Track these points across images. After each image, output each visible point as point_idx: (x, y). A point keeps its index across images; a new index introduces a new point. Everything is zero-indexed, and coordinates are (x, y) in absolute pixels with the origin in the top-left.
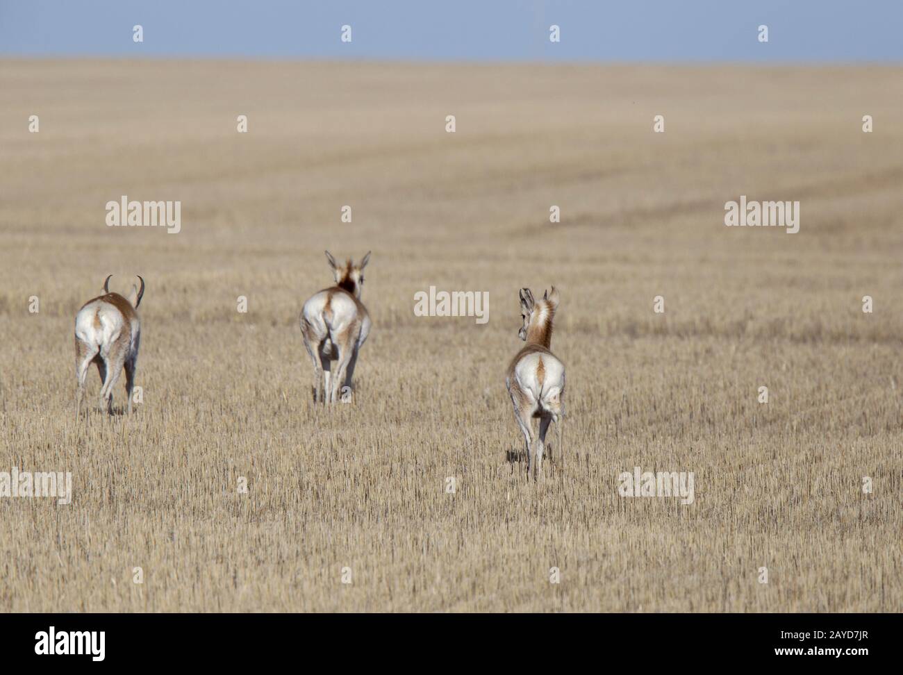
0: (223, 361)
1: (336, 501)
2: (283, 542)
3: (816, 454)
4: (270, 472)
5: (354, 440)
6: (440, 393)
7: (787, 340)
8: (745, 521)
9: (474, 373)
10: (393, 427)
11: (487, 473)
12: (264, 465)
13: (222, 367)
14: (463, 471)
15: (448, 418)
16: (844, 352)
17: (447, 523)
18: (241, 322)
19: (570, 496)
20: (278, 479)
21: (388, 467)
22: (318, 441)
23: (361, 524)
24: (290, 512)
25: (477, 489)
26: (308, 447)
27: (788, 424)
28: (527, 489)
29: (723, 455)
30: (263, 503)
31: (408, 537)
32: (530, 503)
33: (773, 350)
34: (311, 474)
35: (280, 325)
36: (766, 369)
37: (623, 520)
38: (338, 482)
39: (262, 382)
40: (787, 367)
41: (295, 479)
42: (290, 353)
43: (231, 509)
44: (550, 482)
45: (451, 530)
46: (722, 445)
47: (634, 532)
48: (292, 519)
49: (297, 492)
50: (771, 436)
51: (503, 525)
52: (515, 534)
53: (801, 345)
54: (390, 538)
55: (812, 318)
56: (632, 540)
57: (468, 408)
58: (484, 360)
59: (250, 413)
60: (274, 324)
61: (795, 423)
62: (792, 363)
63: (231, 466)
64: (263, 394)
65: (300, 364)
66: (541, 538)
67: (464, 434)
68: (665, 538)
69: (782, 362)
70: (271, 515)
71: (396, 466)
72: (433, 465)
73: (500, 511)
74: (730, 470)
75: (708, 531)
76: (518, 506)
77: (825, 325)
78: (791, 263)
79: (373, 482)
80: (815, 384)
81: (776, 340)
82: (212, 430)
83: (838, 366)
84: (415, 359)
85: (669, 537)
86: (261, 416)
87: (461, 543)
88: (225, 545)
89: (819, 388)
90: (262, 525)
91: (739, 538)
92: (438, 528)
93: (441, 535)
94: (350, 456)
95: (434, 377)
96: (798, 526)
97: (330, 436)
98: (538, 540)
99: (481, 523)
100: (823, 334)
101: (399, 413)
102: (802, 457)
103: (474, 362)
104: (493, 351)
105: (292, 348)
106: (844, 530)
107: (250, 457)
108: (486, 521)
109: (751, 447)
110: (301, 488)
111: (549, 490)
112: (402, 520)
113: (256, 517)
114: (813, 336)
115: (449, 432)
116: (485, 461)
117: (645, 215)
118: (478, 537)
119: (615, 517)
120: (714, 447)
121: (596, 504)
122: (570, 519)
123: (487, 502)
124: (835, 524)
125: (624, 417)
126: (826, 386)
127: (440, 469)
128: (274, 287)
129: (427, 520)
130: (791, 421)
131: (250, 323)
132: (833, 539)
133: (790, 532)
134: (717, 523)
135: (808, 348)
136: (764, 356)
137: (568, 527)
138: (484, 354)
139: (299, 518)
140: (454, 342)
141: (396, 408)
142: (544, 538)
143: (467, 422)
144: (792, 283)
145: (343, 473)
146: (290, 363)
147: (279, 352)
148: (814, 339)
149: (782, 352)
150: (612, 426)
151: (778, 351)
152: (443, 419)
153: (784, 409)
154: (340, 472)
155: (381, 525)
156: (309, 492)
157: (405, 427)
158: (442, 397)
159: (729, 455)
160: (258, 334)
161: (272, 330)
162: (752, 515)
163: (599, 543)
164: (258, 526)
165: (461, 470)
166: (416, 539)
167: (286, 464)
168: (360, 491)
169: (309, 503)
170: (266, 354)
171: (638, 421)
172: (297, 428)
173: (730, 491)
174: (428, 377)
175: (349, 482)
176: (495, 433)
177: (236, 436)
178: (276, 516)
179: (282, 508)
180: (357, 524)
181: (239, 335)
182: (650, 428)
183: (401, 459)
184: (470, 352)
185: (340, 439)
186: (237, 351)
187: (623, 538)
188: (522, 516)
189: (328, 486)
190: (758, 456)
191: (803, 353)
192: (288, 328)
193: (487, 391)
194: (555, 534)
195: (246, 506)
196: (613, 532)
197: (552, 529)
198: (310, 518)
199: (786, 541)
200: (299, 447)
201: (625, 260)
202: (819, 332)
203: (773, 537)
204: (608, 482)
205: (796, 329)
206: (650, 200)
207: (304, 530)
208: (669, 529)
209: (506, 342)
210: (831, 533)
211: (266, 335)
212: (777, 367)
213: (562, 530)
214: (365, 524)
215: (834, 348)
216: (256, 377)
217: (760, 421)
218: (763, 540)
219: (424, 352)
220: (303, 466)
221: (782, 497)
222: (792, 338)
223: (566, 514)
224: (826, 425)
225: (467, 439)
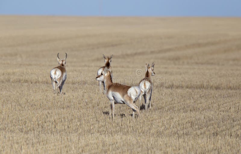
0: (18, 93)
1: (47, 129)
2: (33, 139)
3: (172, 117)
4: (30, 121)
5: (52, 113)
6: (74, 101)
7: (164, 88)
8: (153, 134)
9: (83, 96)
10: (62, 110)
11: (86, 122)
12: (29, 119)
13: (18, 94)
14: (80, 121)
15: (76, 107)
16: (179, 91)
17: (76, 134)
18: (23, 83)
19: (108, 127)
20: (32, 123)
21: (61, 120)
22: (43, 113)
23: (54, 135)
24: (35, 131)
25: (83, 126)
26: (40, 115)
27: (165, 109)
28: (96, 126)
29: (147, 117)
30: (28, 129)
31: (66, 138)
32: (97, 129)
33: (161, 90)
34: (41, 122)
35: (33, 83)
36: (159, 95)
37: (121, 134)
38: (48, 124)
39: (28, 98)
40: (164, 95)
41: (37, 123)
42: (36, 90)
43: (20, 131)
44: (103, 124)
45: (77, 136)
46: (147, 114)
47: (124, 137)
48: (36, 133)
49: (37, 126)
50: (160, 112)
51: (90, 135)
52: (93, 137)
53: (168, 89)
54: (61, 138)
55: (171, 82)
56: (124, 139)
57: (81, 105)
58: (86, 92)
59: (25, 106)
60: (32, 83)
61: (166, 109)
62: (166, 94)
63: (20, 119)
64: (29, 101)
65: (38, 93)
66: (100, 138)
67: (80, 111)
68: (132, 139)
69: (163, 94)
70: (30, 132)
71: (63, 119)
72: (72, 119)
73: (89, 131)
74: (149, 121)
75: (143, 137)
76: (94, 130)
77: (174, 84)
78: (166, 68)
79: (57, 124)
80: (172, 99)
81: (162, 88)
82: (16, 110)
83: (178, 95)
84: (68, 92)
85: (133, 138)
86: (28, 106)
87: (79, 139)
88: (19, 139)
89: (173, 100)
90: (28, 135)
91: (152, 139)
92: (73, 136)
93: (74, 138)
94: (51, 117)
95: (73, 97)
96: (167, 136)
97: (46, 112)
98: (99, 139)
99: (84, 134)
100: (174, 86)
101: (64, 106)
102: (168, 118)
103: (83, 93)
104: (88, 90)
105: (36, 89)
106: (179, 137)
107: (25, 117)
108: (86, 134)
109: (155, 115)
110: (38, 125)
111: (102, 126)
112: (64, 133)
113: (27, 132)
114: (171, 87)
115: (76, 111)
116: (85, 118)
117: (128, 55)
118: (84, 138)
119: (119, 133)
120: (145, 115)
121: (114, 130)
122: (107, 134)
123: (86, 129)
124: (177, 135)
125: (122, 107)
126: (175, 100)
127: (74, 121)
128: (32, 74)
129: (71, 133)
130: (165, 108)
131: (25, 83)
132: (176, 139)
133: (165, 137)
134: (146, 135)
135: (170, 90)
136: (158, 92)
137: (107, 136)
138: (85, 91)
139: (38, 133)
140: (78, 88)
141: (63, 105)
142: (101, 139)
143: (81, 109)
144: (166, 73)
145: (49, 122)
146: (36, 93)
147: (33, 90)
148: (171, 88)
149: (163, 91)
150: (119, 109)
151: (162, 90)
152: (75, 108)
153: (164, 105)
154: (48, 121)
155: (59, 135)
156: (40, 126)
157: (65, 110)
158: (75, 102)
159: (149, 117)
160: (28, 85)
161: (31, 85)
162: (155, 133)
163: (115, 140)
164: (27, 135)
165: (80, 120)
166: (68, 139)
167: (34, 119)
168: (53, 126)
169: (40, 129)
170: (29, 90)
171: (126, 108)
172: (37, 110)
173: (149, 127)
174: (71, 97)
175: (51, 124)
176: (88, 111)
177: (21, 112)
178: (32, 133)
179: (33, 131)
180: (52, 134)
181: (23, 86)
182: (129, 110)
183: (64, 118)
184: (82, 90)
185: (48, 113)
186: (22, 90)
187: (121, 138)
188: (95, 133)
189: (45, 124)
190: (157, 118)
191: (169, 91)
192: (35, 84)
193: (86, 100)
194: (104, 137)
195: (24, 130)
196: (119, 137)
197: (103, 136)
198: (40, 133)
199: (164, 140)
200: (38, 114)
201: (123, 67)
202: (173, 86)
203: (160, 138)
204: (117, 124)
205: (167, 85)
206: (129, 52)
207: (39, 136)
208: (133, 136)
209: (92, 88)
210: (176, 138)
211: (29, 86)
212: (162, 95)
213: (106, 136)
214: (55, 135)
215: (177, 90)
216: (27, 96)
217: (157, 109)
218: (158, 139)
219: (70, 90)
220: (39, 119)
221: (163, 128)
222: (166, 87)
223: (107, 132)
224: (175, 110)
225: (81, 113)
